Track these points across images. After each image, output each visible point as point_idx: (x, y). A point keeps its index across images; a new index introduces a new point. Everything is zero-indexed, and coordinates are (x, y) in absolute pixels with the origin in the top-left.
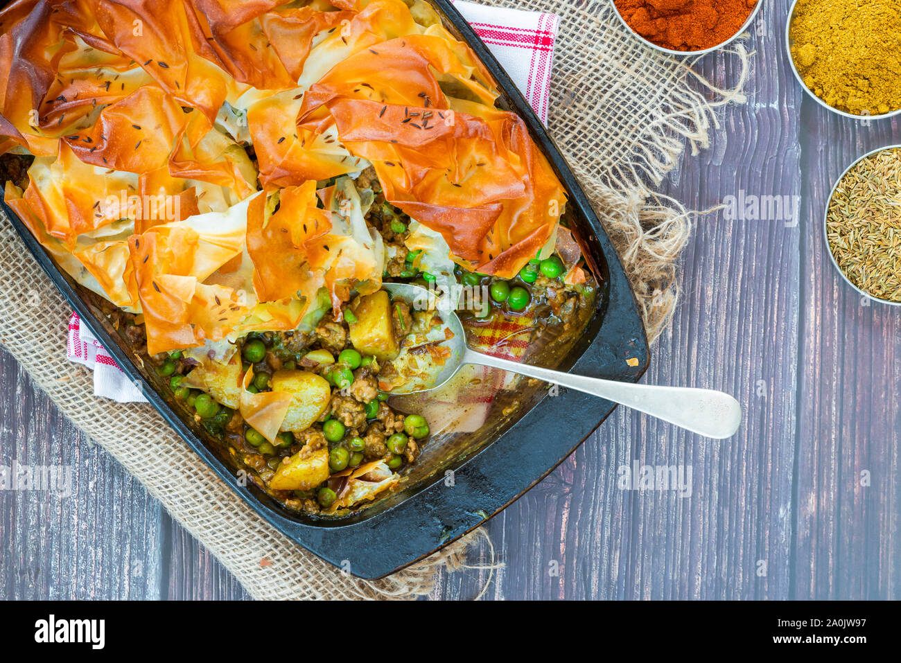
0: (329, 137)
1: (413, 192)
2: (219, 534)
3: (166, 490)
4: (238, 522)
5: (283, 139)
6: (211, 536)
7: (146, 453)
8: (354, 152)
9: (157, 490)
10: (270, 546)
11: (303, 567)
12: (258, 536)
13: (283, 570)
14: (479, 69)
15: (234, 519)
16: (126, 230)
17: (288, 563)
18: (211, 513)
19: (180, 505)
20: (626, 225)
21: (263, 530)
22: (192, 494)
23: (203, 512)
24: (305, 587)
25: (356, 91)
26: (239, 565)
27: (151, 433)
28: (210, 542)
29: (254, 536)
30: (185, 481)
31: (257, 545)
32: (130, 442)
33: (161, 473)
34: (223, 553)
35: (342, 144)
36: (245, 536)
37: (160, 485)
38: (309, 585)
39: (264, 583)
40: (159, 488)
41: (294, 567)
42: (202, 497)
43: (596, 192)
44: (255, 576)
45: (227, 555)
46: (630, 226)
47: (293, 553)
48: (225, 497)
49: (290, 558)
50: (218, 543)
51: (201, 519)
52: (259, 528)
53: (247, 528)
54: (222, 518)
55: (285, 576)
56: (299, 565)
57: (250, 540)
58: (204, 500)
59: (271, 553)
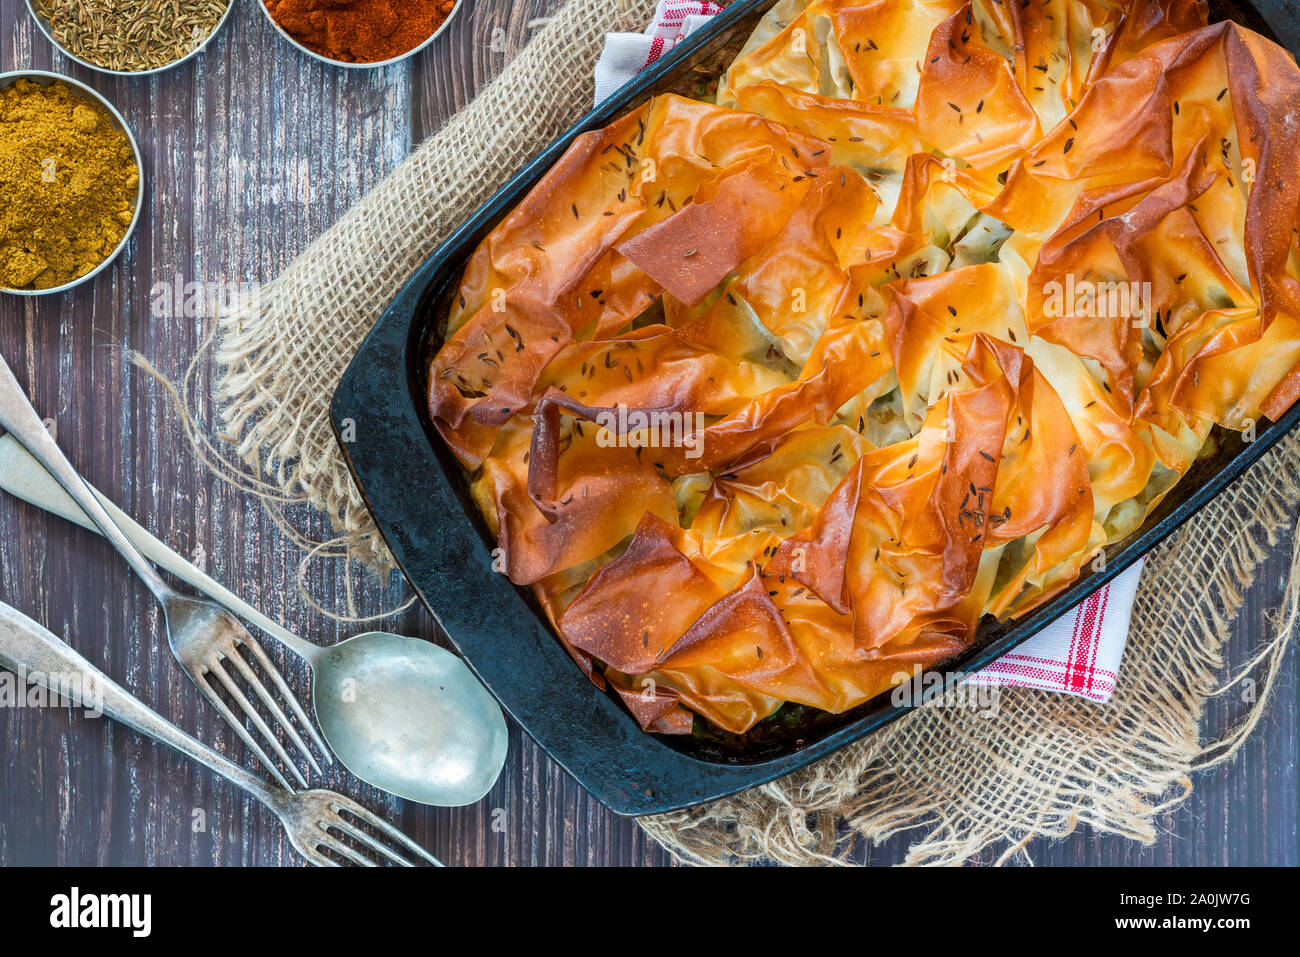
0: (957, 377)
1: (872, 492)
2: (392, 210)
3: (459, 140)
4: (409, 239)
5: (955, 314)
6: (391, 198)
7: (512, 114)
8: (932, 413)
9: (460, 126)
10: (370, 280)
11: (340, 326)
12: (385, 264)
13: (335, 298)
14: (1040, 596)
15: (414, 234)
16: (835, 86)
17: (345, 304)
18: (424, 202)
19: (438, 158)
20: (813, 788)
21: (395, 272)
22: (452, 178)
23: (426, 192)
24: (311, 328)
25: (1020, 419)
26: (347, 234)
27: (539, 122)
28: (383, 196)
29: (386, 259)
30: (470, 169)
31: (373, 263)
32: (527, 91)
33: (484, 134)
34: (365, 213)
35: (946, 396)
36: (387, 247)
37: (466, 131)
38: (314, 335)
39: (320, 269)
40: (462, 130)
41: (339, 313)
42: (446, 191)
43: (861, 749)
44: (329, 257)
45: (362, 218)
46: (811, 794)
47: (361, 312)
48: (446, 223)
49: (352, 307)
50: (379, 207)
51: (416, 188)
52: (399, 267)
53: (398, 250)
54: (415, 218)
55: (326, 300)
56: (342, 320)
57: (381, 253)
58: (442, 195)
59: (360, 282)
